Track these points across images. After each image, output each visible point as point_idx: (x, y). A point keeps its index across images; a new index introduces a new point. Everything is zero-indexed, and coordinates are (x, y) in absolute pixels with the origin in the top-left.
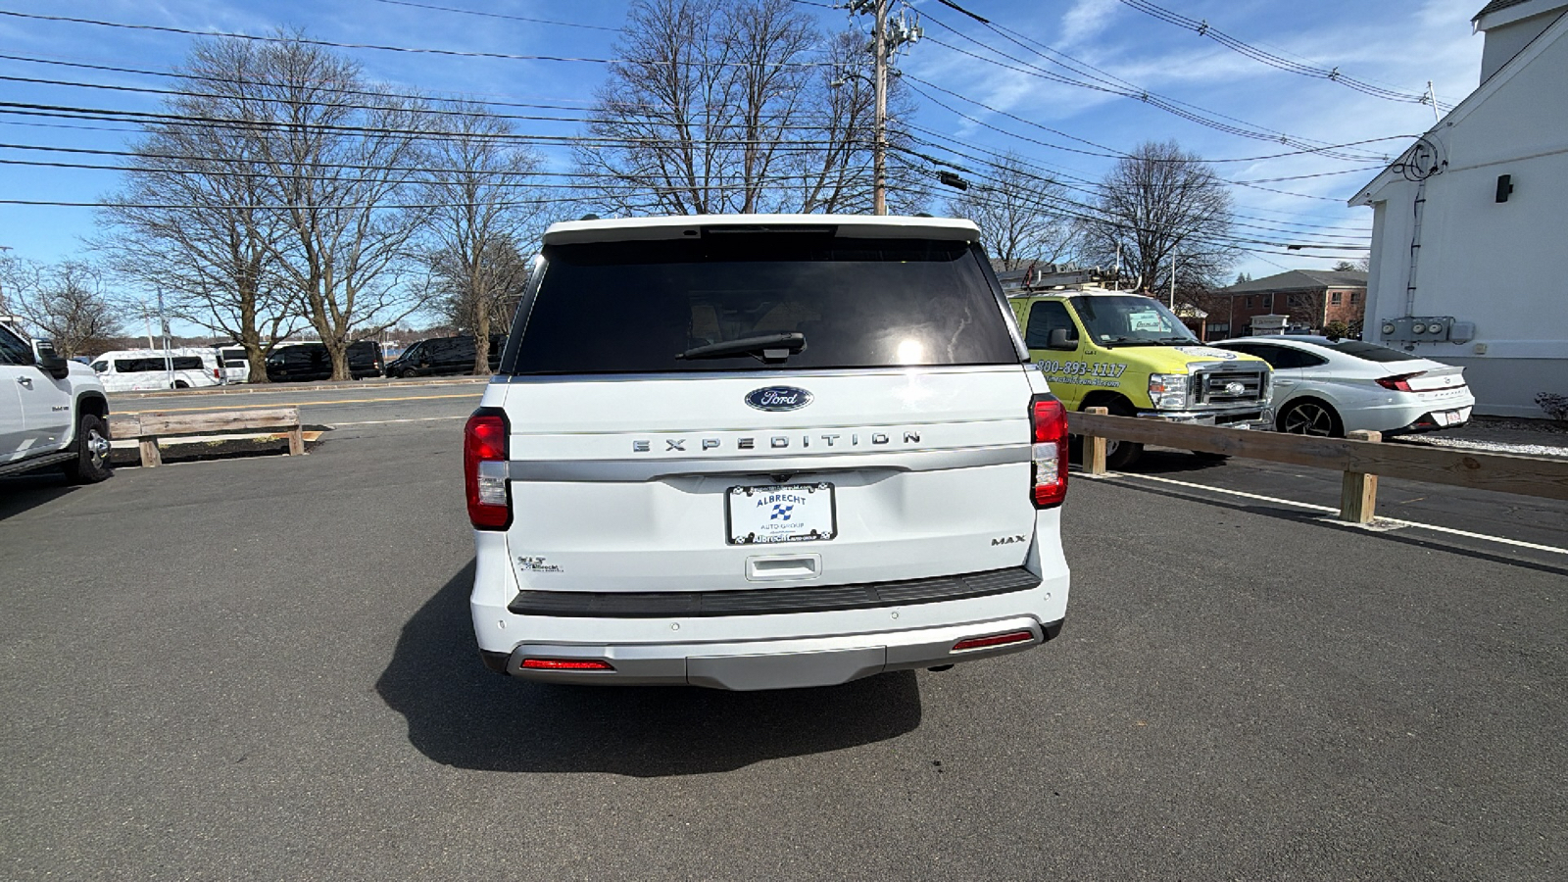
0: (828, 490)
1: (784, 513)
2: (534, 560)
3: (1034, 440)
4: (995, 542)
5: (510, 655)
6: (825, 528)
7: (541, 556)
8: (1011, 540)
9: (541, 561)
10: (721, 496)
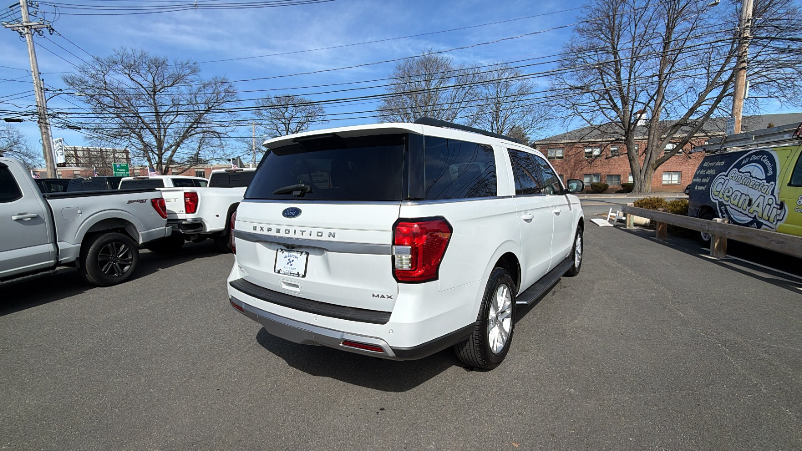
0: (306, 255)
1: (290, 262)
3: (394, 244)
4: (373, 295)
6: (302, 272)
8: (383, 296)
10: (276, 251)
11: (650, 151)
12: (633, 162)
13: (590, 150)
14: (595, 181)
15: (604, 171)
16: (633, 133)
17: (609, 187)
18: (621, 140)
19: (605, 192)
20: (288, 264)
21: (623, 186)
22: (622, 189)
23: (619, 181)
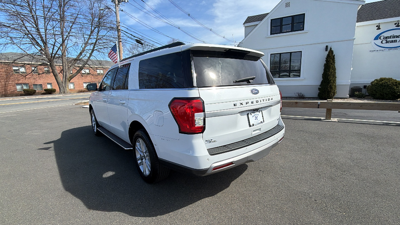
0: (261, 112)
1: (256, 118)
2: (210, 140)
5: (209, 168)
6: (262, 121)
7: (212, 139)
9: (212, 140)
10: (246, 116)
11: (65, 72)
12: (57, 77)
13: (17, 68)
14: (25, 88)
15: (31, 81)
16: (53, 61)
17: (37, 91)
18: (47, 64)
19: (34, 94)
20: (255, 119)
21: (45, 90)
22: (45, 92)
23: (41, 88)
